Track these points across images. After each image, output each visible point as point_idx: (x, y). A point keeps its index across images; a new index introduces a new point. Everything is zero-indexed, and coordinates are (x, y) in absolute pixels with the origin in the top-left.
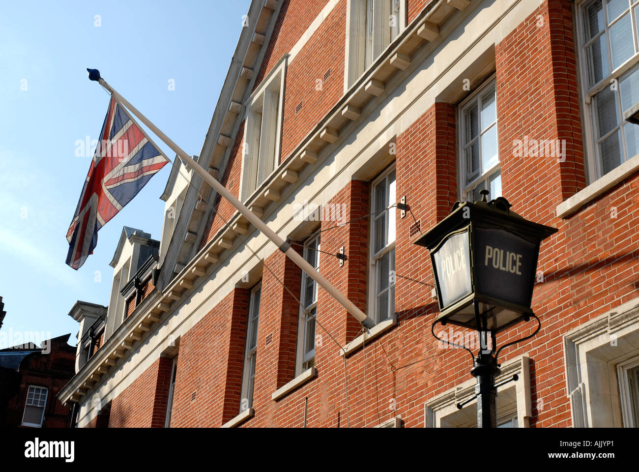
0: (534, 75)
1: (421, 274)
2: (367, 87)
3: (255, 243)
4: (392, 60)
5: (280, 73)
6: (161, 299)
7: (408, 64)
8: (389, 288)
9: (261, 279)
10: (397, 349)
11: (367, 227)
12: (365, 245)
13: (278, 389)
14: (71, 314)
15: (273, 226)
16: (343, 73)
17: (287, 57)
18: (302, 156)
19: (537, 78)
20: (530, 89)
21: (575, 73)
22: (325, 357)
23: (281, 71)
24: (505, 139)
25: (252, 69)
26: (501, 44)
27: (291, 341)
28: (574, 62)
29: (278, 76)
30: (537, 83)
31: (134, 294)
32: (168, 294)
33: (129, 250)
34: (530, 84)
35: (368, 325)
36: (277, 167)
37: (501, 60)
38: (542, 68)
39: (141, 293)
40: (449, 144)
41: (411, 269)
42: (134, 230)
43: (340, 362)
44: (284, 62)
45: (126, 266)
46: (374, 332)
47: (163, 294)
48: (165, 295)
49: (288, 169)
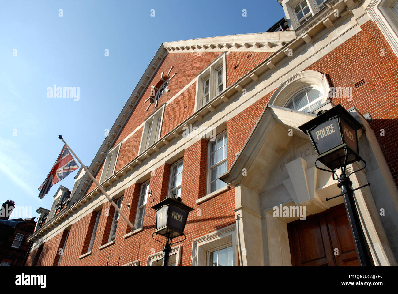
0: (195, 160)
1: (153, 215)
2: (145, 155)
3: (102, 197)
4: (154, 148)
5: (119, 145)
6: (68, 211)
7: (159, 150)
8: (142, 218)
9: (102, 209)
10: (142, 238)
11: (138, 198)
12: (137, 204)
13: (101, 246)
14: (37, 211)
15: (108, 193)
16: (138, 149)
17: (122, 141)
18: (121, 172)
19: (195, 161)
20: (193, 164)
21: (206, 161)
22: (119, 238)
24: (184, 177)
25: (111, 143)
26: (187, 149)
27: (108, 231)
28: (207, 158)
29: (118, 147)
30: (195, 163)
31: (60, 208)
32: (71, 209)
33: (61, 193)
34: (193, 162)
35: (134, 229)
36: (113, 175)
37: (186, 154)
38: (198, 158)
39: (62, 208)
40: (167, 176)
41: (150, 213)
42: (63, 187)
43: (123, 240)
44: (121, 142)
45: (59, 198)
46: (135, 231)
47: (69, 209)
48: (70, 210)
49: (116, 176)
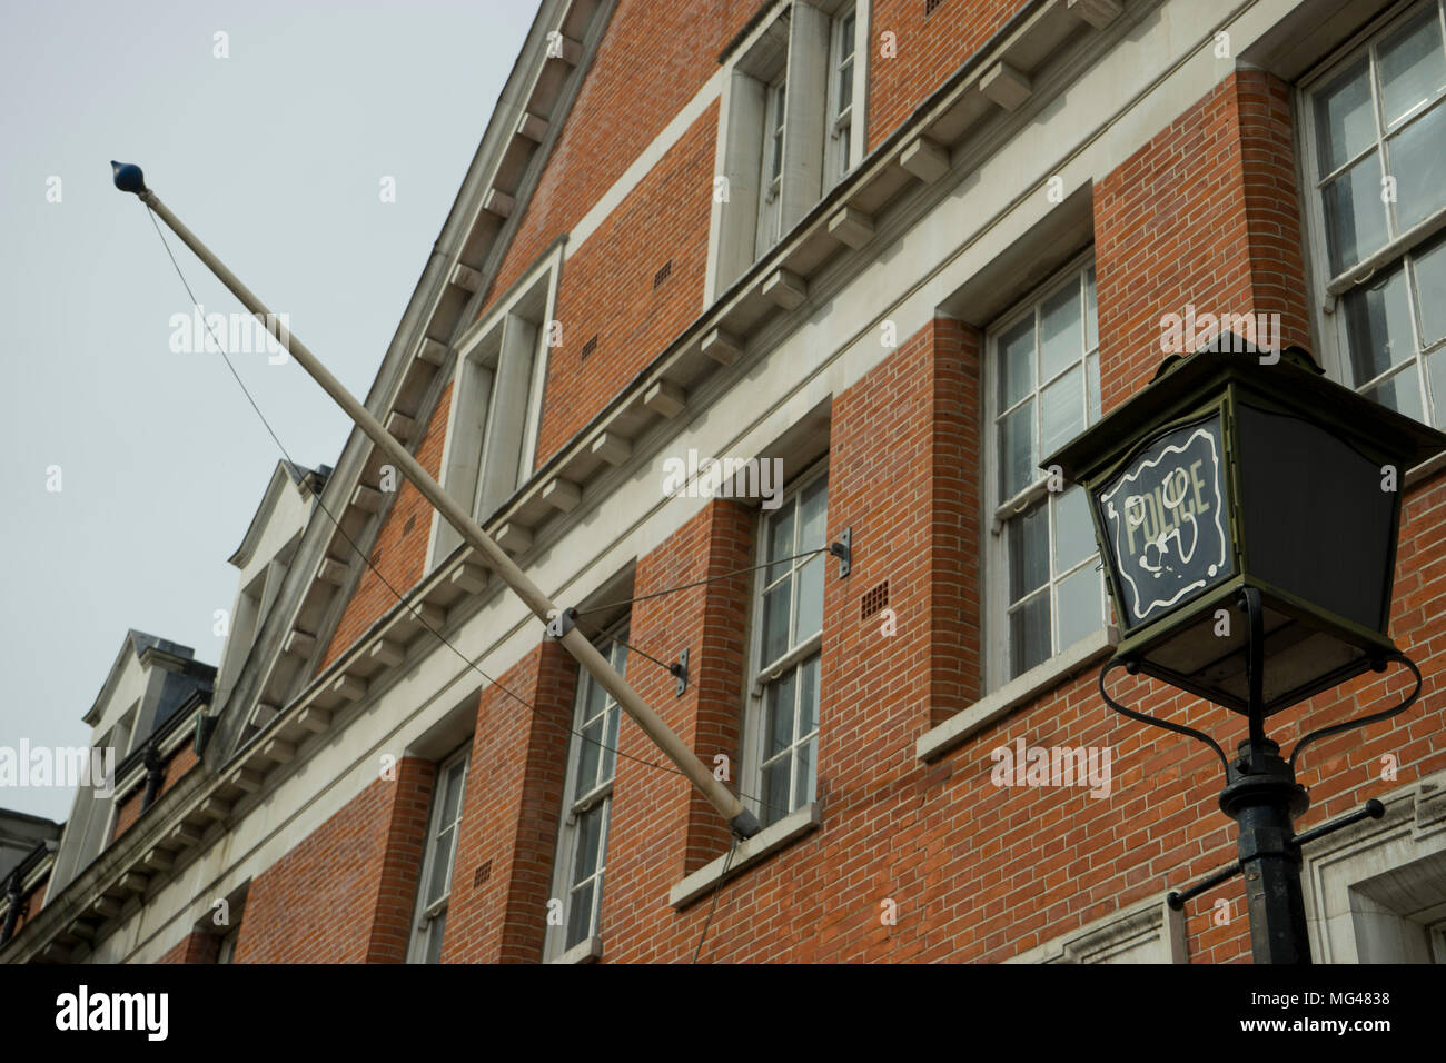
0: (1195, 241)
1: (886, 704)
2: (766, 288)
4: (833, 225)
5: (546, 276)
6: (212, 789)
7: (869, 234)
8: (793, 747)
9: (471, 736)
10: (820, 886)
11: (744, 608)
12: (740, 648)
16: (702, 268)
17: (565, 241)
18: (596, 446)
19: (1203, 247)
20: (1186, 272)
21: (1298, 237)
22: (629, 911)
23: (549, 271)
25: (479, 269)
26: (1108, 179)
27: (536, 878)
28: (1296, 214)
30: (1204, 259)
31: (140, 785)
32: (234, 775)
33: (138, 682)
34: (1184, 261)
35: (744, 831)
36: (526, 475)
37: (1103, 214)
38: (1216, 225)
39: (158, 781)
41: (862, 694)
42: (154, 639)
43: (668, 922)
44: (559, 250)
45: (127, 720)
46: (755, 846)
47: (216, 778)
48: (222, 780)
49: (558, 477)
